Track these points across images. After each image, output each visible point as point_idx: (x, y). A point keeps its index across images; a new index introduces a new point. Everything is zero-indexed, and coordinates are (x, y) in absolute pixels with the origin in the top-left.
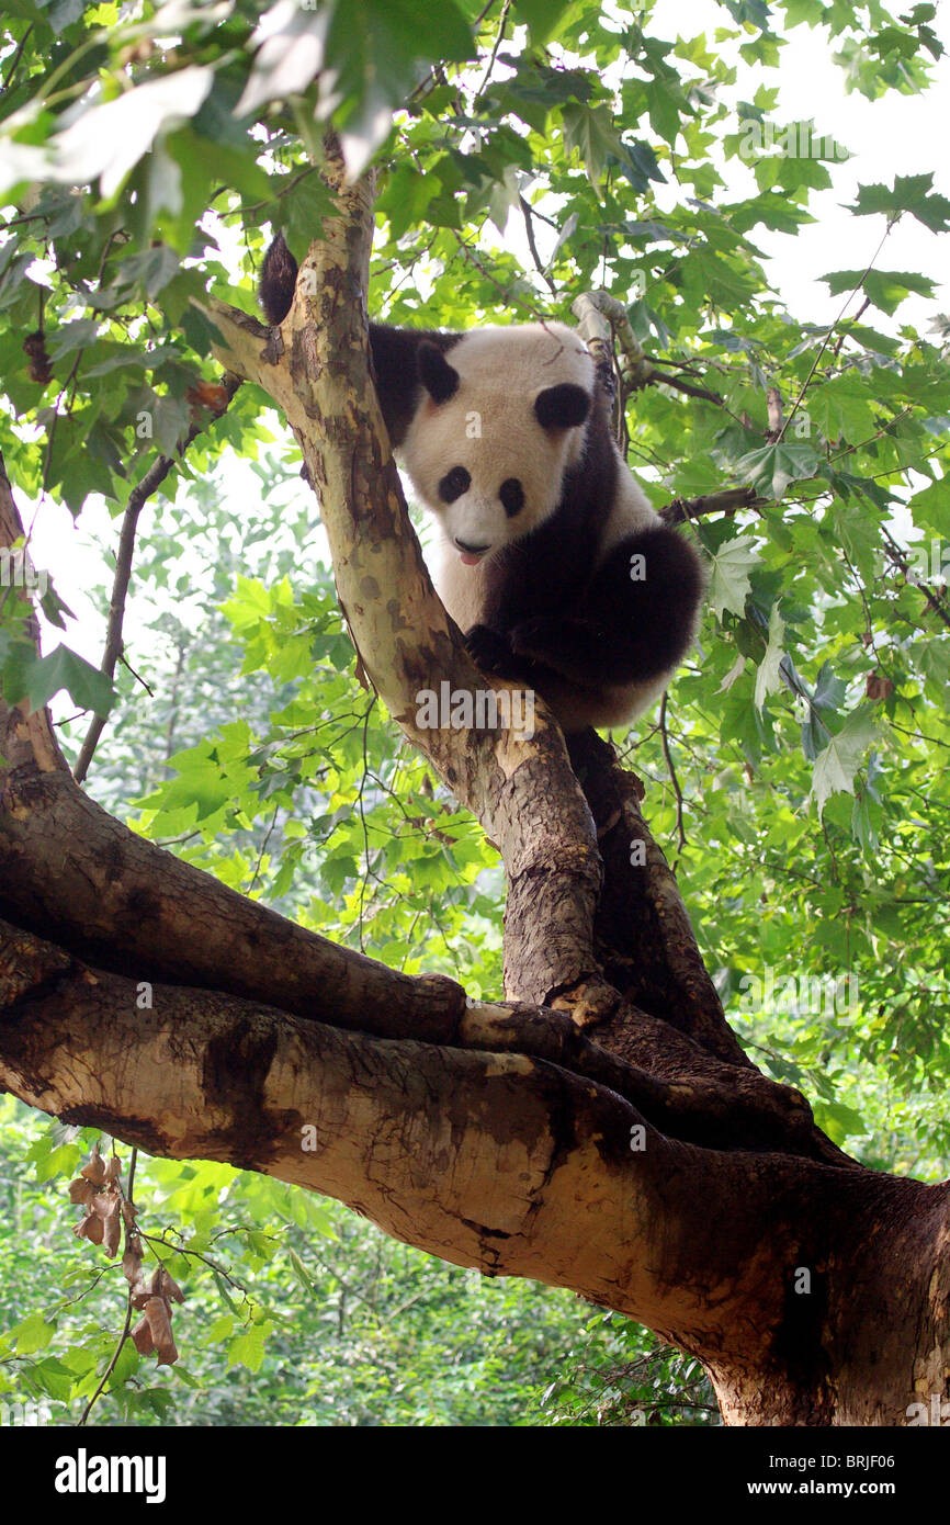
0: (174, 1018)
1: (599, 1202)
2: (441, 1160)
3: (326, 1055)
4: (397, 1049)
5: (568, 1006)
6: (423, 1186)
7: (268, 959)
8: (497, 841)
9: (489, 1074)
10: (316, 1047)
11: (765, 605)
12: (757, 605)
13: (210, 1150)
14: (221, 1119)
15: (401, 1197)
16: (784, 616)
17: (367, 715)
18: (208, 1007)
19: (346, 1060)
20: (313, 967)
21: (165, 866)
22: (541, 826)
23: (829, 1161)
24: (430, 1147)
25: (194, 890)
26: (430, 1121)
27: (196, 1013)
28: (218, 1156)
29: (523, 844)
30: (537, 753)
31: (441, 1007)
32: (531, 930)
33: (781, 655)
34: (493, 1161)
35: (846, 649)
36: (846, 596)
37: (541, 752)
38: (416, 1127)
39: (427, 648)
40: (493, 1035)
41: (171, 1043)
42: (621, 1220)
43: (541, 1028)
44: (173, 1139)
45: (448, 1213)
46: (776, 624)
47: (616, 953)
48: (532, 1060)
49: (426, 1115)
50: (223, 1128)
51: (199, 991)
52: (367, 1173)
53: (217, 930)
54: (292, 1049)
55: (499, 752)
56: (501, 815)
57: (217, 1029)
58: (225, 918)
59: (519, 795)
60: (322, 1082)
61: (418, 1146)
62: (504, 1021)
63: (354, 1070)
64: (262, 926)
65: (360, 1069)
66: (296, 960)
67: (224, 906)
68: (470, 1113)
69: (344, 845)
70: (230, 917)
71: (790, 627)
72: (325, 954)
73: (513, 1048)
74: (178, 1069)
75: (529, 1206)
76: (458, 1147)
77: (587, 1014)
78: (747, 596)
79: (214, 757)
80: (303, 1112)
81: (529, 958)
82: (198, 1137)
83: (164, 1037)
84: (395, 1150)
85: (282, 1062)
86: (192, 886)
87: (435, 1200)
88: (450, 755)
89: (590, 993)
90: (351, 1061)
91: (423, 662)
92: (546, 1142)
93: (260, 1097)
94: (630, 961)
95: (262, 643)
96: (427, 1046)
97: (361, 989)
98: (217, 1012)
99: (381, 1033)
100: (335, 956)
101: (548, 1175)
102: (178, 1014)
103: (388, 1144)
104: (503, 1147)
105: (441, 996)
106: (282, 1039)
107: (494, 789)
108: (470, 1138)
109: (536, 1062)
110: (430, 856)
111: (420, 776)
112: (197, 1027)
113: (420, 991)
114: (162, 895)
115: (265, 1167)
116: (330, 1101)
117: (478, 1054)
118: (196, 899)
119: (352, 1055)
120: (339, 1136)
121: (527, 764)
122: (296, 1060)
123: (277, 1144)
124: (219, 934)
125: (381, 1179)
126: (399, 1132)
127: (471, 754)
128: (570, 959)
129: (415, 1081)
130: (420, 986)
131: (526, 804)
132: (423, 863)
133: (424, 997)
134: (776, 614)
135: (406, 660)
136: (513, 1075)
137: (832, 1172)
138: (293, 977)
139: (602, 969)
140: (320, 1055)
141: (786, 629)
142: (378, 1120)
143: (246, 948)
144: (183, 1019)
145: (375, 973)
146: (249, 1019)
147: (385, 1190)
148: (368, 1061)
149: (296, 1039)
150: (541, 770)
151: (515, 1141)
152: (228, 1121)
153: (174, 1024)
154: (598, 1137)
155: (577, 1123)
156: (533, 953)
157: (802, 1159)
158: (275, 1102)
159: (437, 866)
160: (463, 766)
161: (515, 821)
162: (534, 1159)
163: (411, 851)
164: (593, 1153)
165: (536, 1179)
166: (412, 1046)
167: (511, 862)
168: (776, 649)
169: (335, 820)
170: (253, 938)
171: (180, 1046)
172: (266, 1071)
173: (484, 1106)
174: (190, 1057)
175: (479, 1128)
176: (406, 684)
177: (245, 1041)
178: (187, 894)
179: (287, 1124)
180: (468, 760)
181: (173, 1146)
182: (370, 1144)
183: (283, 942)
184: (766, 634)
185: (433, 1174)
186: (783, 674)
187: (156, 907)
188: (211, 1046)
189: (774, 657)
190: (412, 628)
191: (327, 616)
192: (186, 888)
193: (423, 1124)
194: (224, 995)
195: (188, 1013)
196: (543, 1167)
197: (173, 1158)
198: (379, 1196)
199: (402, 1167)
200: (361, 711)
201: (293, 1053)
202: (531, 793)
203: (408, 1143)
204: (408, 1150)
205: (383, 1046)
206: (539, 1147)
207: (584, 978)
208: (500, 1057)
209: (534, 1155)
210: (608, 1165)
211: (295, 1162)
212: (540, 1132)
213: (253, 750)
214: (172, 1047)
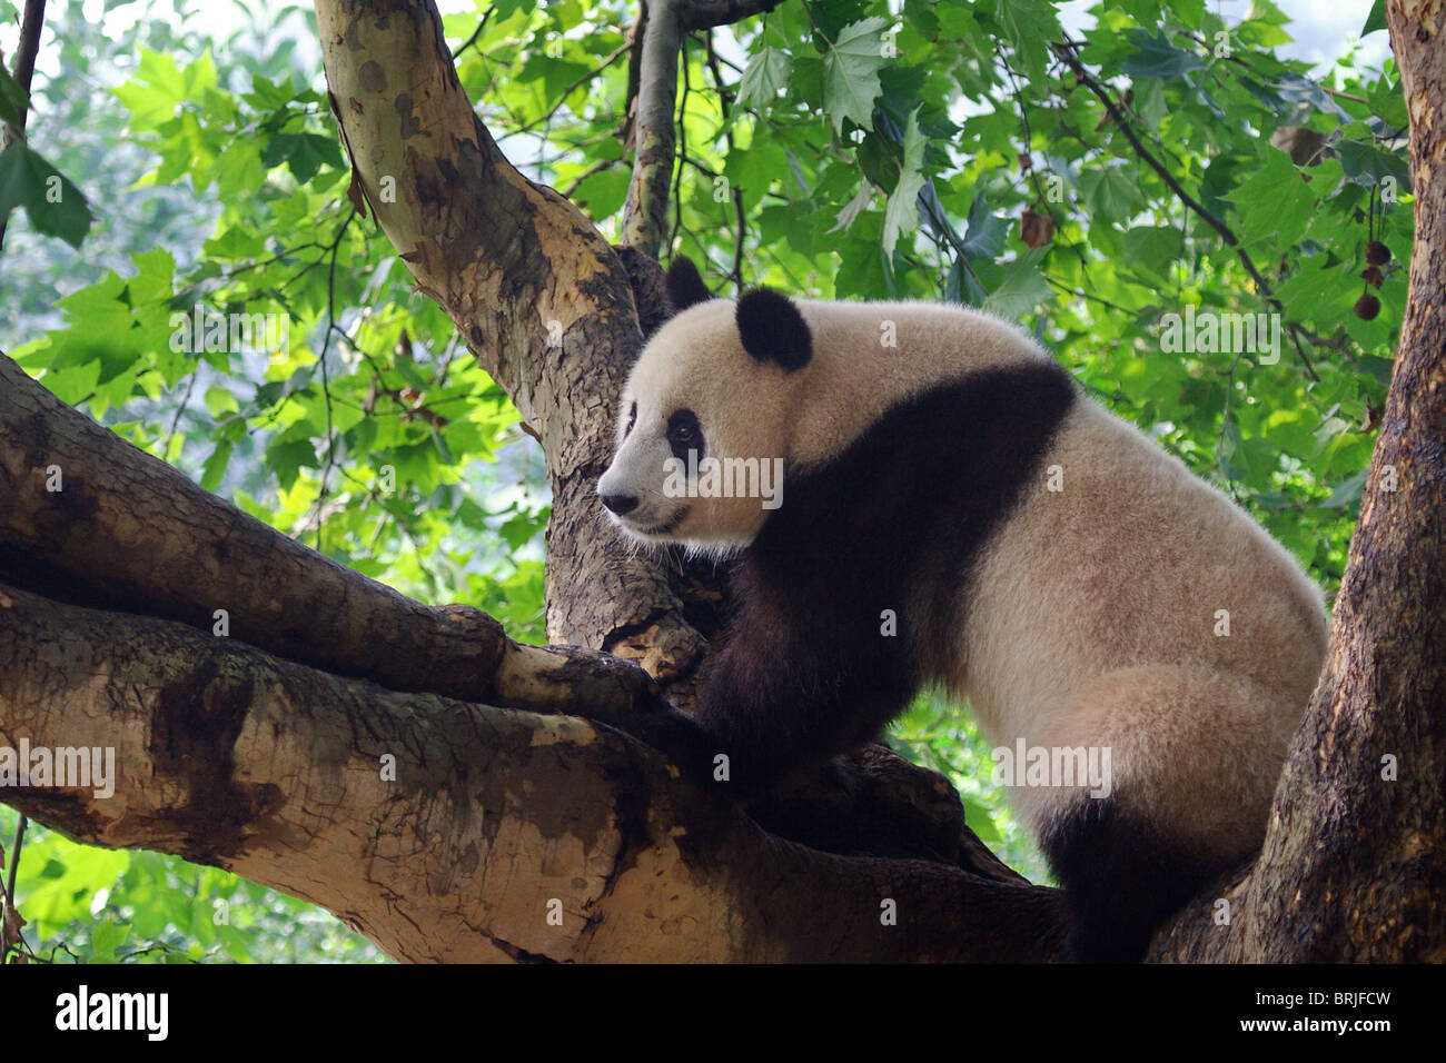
0: (113, 655)
1: (677, 921)
2: (468, 858)
3: (318, 711)
4: (413, 705)
5: (636, 653)
6: (443, 892)
7: (241, 579)
8: (536, 426)
9: (535, 742)
10: (304, 700)
11: (897, 113)
12: (887, 111)
13: (156, 837)
14: (172, 794)
15: (413, 906)
16: (924, 128)
17: (335, 246)
18: (161, 642)
19: (344, 718)
20: (300, 591)
21: (105, 449)
22: (601, 409)
23: (985, 875)
24: (454, 839)
25: (143, 483)
26: (455, 803)
27: (144, 651)
28: (167, 845)
29: (575, 433)
30: (594, 310)
31: (471, 650)
32: (584, 549)
33: (920, 181)
34: (538, 861)
35: (990, 174)
36: (993, 101)
37: (600, 307)
38: (437, 813)
39: (448, 163)
40: (540, 690)
41: (109, 689)
42: (707, 944)
43: (604, 682)
44: (107, 820)
45: (474, 930)
46: (915, 141)
47: (697, 583)
48: (593, 726)
49: (450, 796)
50: (175, 807)
51: (148, 620)
52: (368, 875)
53: (173, 538)
54: (272, 702)
55: (543, 306)
56: (543, 391)
57: (172, 672)
58: (183, 522)
59: (569, 365)
60: (311, 748)
61: (437, 838)
62: (555, 671)
63: (355, 732)
64: (235, 535)
65: (364, 731)
66: (278, 582)
67: (183, 505)
68: (509, 795)
69: (301, 424)
70: (193, 520)
71: (932, 144)
72: (318, 575)
73: (568, 709)
74: (118, 725)
75: (583, 922)
76: (491, 841)
77: (660, 666)
78: (876, 100)
79: (125, 297)
80: (285, 787)
81: (583, 587)
82: (142, 818)
83: (100, 681)
84: (407, 842)
85: (259, 719)
86: (141, 477)
87: (458, 912)
88: (474, 308)
89: (665, 637)
90: (351, 721)
91: (442, 180)
92: (610, 837)
93: (227, 766)
94: (717, 596)
95: (185, 143)
96: (452, 702)
97: (365, 623)
98: (172, 650)
99: (391, 685)
100: (331, 577)
101: (610, 882)
102: (119, 651)
103: (398, 835)
104: (552, 843)
105: (470, 636)
106: (259, 688)
107: (535, 356)
108: (508, 828)
109: (599, 729)
110: (414, 442)
111: (396, 332)
112: (144, 669)
113: (443, 628)
114: (102, 488)
115: (230, 861)
116: (321, 774)
117: (521, 714)
118: (146, 495)
119: (353, 713)
120: (332, 822)
121: (581, 323)
122: (277, 714)
123: (247, 830)
124: (176, 542)
125: (386, 881)
126: (412, 819)
127: (505, 308)
128: (637, 590)
129: (436, 749)
130: (444, 622)
131: (581, 378)
132: (404, 454)
133: (448, 635)
134: (913, 125)
135: (419, 178)
136: (568, 746)
137: (991, 887)
138: (275, 605)
139: (680, 604)
140: (309, 711)
141: (927, 146)
142: (386, 802)
143: (212, 564)
144: (126, 658)
145: (382, 600)
146: (216, 660)
147: (391, 897)
148: (374, 721)
149: (279, 688)
150: (601, 331)
151: (568, 835)
152: (183, 798)
153: (115, 664)
154: (679, 831)
155: (652, 813)
156: (588, 580)
157: (951, 869)
158: (247, 773)
159: (424, 458)
160: (492, 323)
161: (563, 400)
162: (592, 860)
163: (389, 436)
164: (672, 854)
165: (594, 887)
166: (434, 701)
167: (556, 458)
168: (913, 172)
169: (288, 389)
170: (221, 549)
171: (122, 693)
172: (236, 730)
173: (527, 786)
174: (135, 710)
175: (520, 815)
176: (419, 209)
177: (209, 690)
178: (135, 487)
179: (262, 804)
180: (500, 316)
181: (107, 829)
182: (373, 834)
183: (260, 556)
184: (900, 152)
185: (457, 877)
186: (921, 207)
187: (93, 504)
188: (163, 696)
189: (910, 184)
190: (428, 134)
191: (285, 110)
192: (133, 480)
193: (446, 807)
194: (181, 626)
195: (133, 649)
196: (605, 870)
197: (105, 845)
198: (382, 903)
199: (414, 865)
200: (327, 240)
201: (274, 708)
202: (587, 363)
203: (426, 833)
204: (425, 844)
205: (395, 702)
206: (600, 844)
207: (656, 616)
208: (552, 720)
209: (593, 854)
210: (692, 869)
211: (271, 855)
212: (602, 823)
213: (176, 292)
214: (111, 694)
